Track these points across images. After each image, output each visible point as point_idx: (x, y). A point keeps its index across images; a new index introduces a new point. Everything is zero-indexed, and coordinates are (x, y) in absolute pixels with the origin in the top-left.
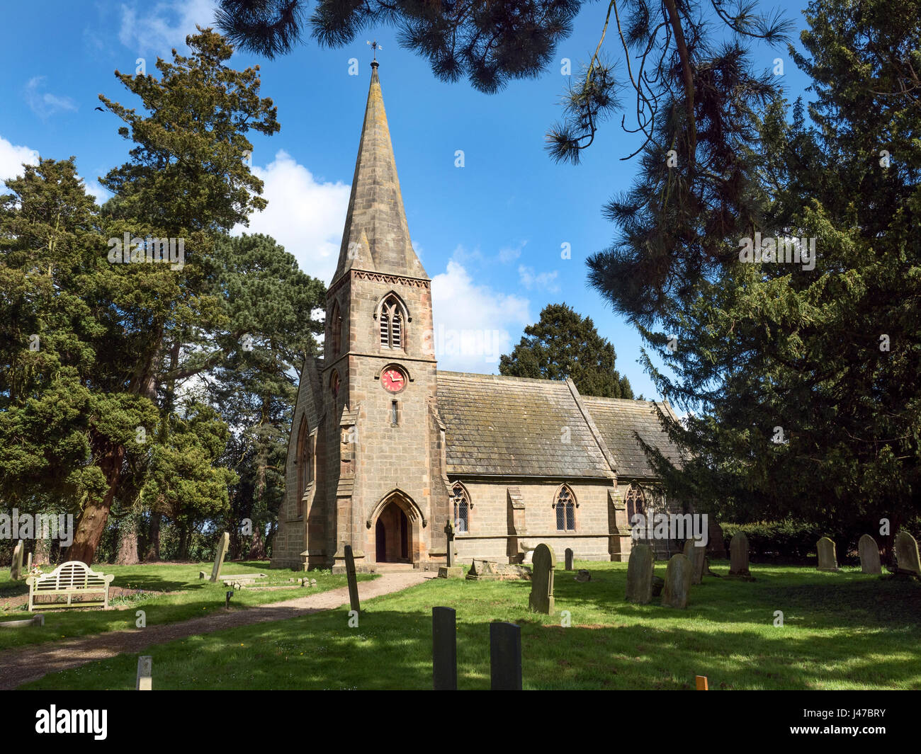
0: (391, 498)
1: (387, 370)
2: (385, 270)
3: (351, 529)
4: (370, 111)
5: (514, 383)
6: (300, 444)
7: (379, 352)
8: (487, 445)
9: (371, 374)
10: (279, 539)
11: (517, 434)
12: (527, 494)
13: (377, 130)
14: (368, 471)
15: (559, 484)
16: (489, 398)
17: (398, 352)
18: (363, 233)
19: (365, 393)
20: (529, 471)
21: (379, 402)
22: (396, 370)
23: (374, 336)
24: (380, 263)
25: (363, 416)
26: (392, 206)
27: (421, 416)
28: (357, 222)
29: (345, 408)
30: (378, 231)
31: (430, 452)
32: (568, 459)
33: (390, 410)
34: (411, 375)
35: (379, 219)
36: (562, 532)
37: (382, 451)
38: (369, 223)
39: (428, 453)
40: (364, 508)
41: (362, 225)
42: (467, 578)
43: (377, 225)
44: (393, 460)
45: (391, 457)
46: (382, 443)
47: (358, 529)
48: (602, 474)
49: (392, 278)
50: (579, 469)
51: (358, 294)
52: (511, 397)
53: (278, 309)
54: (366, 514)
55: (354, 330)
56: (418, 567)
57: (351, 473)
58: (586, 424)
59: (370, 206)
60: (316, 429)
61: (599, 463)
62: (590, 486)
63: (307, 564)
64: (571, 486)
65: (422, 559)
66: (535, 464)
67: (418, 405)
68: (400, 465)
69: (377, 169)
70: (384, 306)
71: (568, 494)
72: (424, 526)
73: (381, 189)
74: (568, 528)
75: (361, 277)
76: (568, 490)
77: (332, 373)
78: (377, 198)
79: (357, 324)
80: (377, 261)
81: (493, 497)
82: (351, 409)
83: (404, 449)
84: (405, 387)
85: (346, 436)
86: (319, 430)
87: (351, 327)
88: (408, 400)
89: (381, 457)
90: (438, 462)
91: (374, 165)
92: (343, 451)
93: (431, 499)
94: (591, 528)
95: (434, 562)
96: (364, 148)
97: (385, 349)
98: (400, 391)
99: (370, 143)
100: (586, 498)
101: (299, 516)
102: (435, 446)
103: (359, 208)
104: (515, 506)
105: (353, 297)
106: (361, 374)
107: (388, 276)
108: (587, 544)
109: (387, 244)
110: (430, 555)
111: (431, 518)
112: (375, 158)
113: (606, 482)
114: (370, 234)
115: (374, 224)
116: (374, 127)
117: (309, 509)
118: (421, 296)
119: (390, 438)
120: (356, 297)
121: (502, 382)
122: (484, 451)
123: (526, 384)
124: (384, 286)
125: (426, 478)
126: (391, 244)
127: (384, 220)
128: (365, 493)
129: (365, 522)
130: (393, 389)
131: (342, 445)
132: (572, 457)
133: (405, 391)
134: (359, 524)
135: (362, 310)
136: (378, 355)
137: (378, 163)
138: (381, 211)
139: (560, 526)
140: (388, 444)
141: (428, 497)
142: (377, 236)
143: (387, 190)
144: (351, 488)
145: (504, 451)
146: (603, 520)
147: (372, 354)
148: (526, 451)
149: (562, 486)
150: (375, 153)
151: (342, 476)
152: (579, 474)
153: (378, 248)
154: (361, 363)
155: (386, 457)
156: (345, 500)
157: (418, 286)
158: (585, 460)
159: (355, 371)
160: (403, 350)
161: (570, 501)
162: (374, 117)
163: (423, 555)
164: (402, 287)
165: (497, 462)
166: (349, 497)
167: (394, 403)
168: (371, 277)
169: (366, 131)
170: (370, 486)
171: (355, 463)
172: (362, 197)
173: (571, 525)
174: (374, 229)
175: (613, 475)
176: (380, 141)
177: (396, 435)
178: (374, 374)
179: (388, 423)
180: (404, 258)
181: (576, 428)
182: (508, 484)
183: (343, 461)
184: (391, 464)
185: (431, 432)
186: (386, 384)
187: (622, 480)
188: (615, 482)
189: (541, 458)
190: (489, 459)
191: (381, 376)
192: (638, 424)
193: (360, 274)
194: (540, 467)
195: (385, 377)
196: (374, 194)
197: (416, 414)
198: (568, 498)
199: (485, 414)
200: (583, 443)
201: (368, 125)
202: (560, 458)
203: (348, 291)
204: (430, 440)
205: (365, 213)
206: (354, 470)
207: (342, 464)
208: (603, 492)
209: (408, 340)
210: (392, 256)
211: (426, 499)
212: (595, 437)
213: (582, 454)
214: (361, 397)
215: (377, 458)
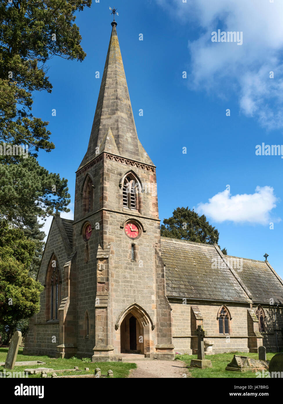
0: (131, 309)
1: (128, 223)
2: (126, 156)
3: (106, 330)
4: (112, 53)
5: (185, 244)
6: (48, 273)
7: (123, 211)
8: (176, 279)
9: (118, 224)
10: (30, 335)
11: (192, 274)
12: (203, 310)
13: (117, 65)
14: (116, 291)
15: (221, 305)
16: (172, 252)
17: (135, 212)
18: (110, 131)
19: (114, 237)
20: (204, 297)
21: (123, 244)
22: (134, 224)
23: (119, 199)
24: (123, 151)
25: (112, 253)
26: (129, 115)
27: (151, 255)
28: (104, 123)
29: (99, 247)
30: (121, 130)
31: (157, 280)
32: (224, 290)
33: (130, 250)
34: (144, 227)
35: (121, 123)
36: (222, 335)
37: (125, 278)
38: (114, 124)
39: (155, 281)
40: (113, 316)
41: (108, 125)
42: (226, 369)
43: (120, 126)
44: (132, 284)
45: (131, 282)
46: (125, 272)
47: (110, 331)
48: (245, 300)
49: (131, 162)
50: (232, 297)
51: (109, 169)
52: (184, 252)
53: (32, 186)
54: (115, 320)
55: (106, 194)
56: (149, 357)
57: (106, 291)
58: (229, 271)
59: (114, 114)
60: (70, 262)
61: (242, 294)
62: (238, 307)
63: (63, 353)
64: (227, 307)
65: (151, 351)
66: (206, 292)
67: (148, 248)
68: (137, 288)
69: (118, 90)
70: (125, 180)
71: (225, 312)
72: (153, 329)
73: (121, 104)
74: (226, 333)
75: (110, 159)
76: (225, 309)
77: (83, 224)
78: (119, 109)
79: (108, 189)
80: (121, 149)
81: (182, 312)
82: (104, 247)
83: (140, 277)
84: (140, 235)
85: (102, 266)
86: (72, 263)
87: (104, 191)
88: (142, 244)
89: (125, 282)
90: (162, 287)
91: (116, 88)
92: (98, 276)
93: (157, 311)
94: (238, 333)
95: (160, 353)
96: (108, 76)
97: (126, 209)
98: (137, 238)
99: (113, 73)
100: (235, 314)
101: (47, 321)
102: (160, 276)
103: (106, 114)
104: (197, 318)
105: (105, 171)
106: (111, 224)
107: (128, 160)
108: (236, 342)
109: (127, 139)
110: (157, 349)
111: (157, 324)
112: (117, 83)
113: (247, 305)
114: (115, 132)
115: (118, 125)
116: (115, 63)
117: (65, 316)
118: (150, 176)
119: (130, 269)
120: (107, 171)
121: (178, 243)
122: (175, 283)
123: (191, 245)
124: (126, 167)
125: (154, 297)
126: (130, 140)
127: (124, 123)
128: (113, 305)
129: (114, 325)
130: (132, 236)
131: (98, 272)
132: (226, 289)
133: (140, 238)
134: (111, 327)
135: (111, 181)
136: (122, 212)
137: (119, 86)
138: (122, 117)
139: (221, 331)
140: (129, 273)
141: (155, 310)
142: (120, 133)
143: (125, 105)
144: (106, 301)
145: (187, 284)
146: (245, 328)
147: (118, 211)
148: (200, 285)
149: (222, 306)
150: (116, 80)
151: (98, 293)
152: (232, 300)
153: (121, 140)
154: (111, 216)
155: (128, 282)
156: (102, 310)
157: (148, 169)
158: (234, 291)
159: (107, 221)
160: (137, 211)
161: (226, 316)
162: (115, 57)
163: (152, 349)
164: (137, 169)
165: (185, 290)
166: (106, 308)
167: (133, 246)
168: (117, 160)
169: (109, 66)
170: (117, 301)
171: (108, 284)
172: (108, 107)
173: (227, 331)
174: (118, 129)
175: (250, 301)
176: (119, 73)
177: (134, 267)
178: (120, 224)
179: (129, 259)
180: (138, 150)
181: (225, 272)
182: (191, 304)
183: (99, 283)
184: (131, 286)
185: (157, 267)
186: (127, 232)
187: (255, 304)
188: (251, 305)
189: (209, 289)
190: (179, 288)
191: (124, 227)
192: (255, 273)
193: (110, 156)
194: (210, 295)
195: (126, 228)
196: (117, 105)
197: (147, 254)
198: (225, 314)
199: (171, 261)
200: (230, 281)
201: (110, 61)
202: (220, 290)
203: (102, 167)
204: (156, 272)
205: (110, 118)
206: (108, 289)
207: (98, 285)
208: (245, 311)
209: (142, 204)
210: (131, 147)
211: (153, 311)
212: (236, 278)
213: (231, 287)
214: (111, 240)
215: (122, 282)
